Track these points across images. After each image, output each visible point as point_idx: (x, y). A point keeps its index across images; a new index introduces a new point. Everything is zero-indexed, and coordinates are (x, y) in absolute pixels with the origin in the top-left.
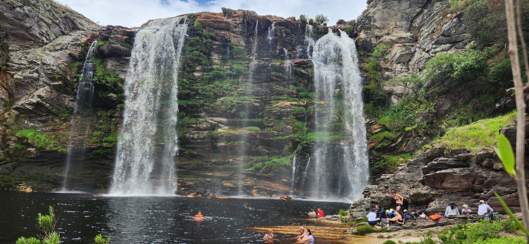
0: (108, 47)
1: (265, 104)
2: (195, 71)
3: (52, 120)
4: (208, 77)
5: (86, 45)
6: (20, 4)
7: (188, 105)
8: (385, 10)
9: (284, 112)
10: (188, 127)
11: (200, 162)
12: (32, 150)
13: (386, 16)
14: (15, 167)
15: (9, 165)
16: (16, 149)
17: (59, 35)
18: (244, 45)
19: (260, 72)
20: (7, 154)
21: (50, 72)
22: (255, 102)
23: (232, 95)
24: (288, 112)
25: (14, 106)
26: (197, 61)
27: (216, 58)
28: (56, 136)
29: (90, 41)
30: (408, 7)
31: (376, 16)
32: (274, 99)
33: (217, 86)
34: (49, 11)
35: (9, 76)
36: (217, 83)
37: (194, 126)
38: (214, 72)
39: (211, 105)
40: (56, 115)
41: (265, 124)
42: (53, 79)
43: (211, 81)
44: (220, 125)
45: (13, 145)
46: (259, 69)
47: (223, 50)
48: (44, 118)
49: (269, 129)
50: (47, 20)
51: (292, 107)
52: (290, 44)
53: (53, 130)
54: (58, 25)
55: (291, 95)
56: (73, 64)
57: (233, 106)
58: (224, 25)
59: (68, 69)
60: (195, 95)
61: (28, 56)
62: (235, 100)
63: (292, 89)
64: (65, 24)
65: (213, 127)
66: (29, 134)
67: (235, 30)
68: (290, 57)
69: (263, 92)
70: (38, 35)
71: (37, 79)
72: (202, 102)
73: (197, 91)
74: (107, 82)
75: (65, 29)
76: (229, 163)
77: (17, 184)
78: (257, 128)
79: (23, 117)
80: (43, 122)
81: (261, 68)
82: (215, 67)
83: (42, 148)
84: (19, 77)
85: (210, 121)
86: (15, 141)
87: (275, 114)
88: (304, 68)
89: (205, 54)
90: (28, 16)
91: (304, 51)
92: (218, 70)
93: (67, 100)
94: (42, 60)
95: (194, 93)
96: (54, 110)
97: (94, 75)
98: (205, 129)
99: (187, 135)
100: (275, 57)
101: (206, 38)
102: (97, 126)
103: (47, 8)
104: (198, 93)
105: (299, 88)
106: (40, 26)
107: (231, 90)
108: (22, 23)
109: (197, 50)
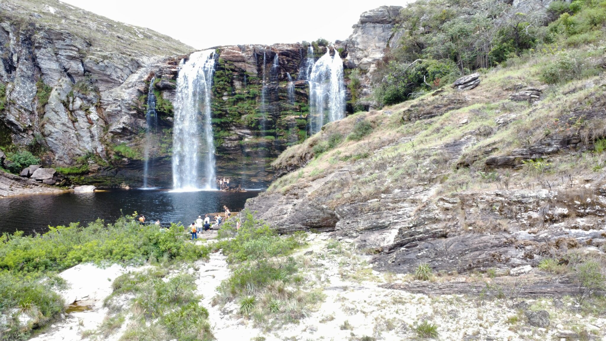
0: (162, 84)
1: (277, 118)
2: (223, 96)
3: (135, 138)
4: (233, 100)
5: (148, 81)
6: (102, 60)
7: (221, 122)
8: (364, 35)
9: (290, 124)
10: (224, 139)
11: (235, 164)
12: (125, 159)
13: (366, 39)
14: (117, 171)
15: (113, 170)
16: (115, 160)
17: (130, 74)
18: (257, 72)
19: (271, 94)
20: (111, 163)
21: (127, 105)
22: (268, 117)
23: (252, 113)
24: (293, 124)
25: (109, 131)
26: (223, 88)
27: (237, 84)
28: (139, 149)
29: (150, 78)
30: (382, 31)
31: (359, 40)
32: (283, 114)
33: (240, 107)
34: (120, 59)
35: (103, 110)
36: (240, 104)
37: (227, 137)
38: (236, 96)
39: (238, 121)
40: (136, 134)
41: (278, 134)
42: (130, 110)
43: (235, 103)
44: (246, 135)
45: (113, 157)
46: (270, 91)
47: (242, 78)
48: (129, 137)
49: (281, 137)
50: (120, 66)
51: (296, 120)
52: (292, 69)
53: (136, 145)
54: (127, 67)
55: (295, 110)
56: (142, 97)
57: (252, 122)
58: (239, 59)
59: (138, 101)
60: (225, 114)
61: (112, 95)
62: (254, 117)
63: (295, 105)
64: (132, 65)
65: (241, 138)
66: (121, 149)
67: (249, 61)
68: (293, 79)
69: (274, 109)
70: (116, 79)
71: (120, 111)
72: (231, 119)
73: (226, 111)
74: (165, 110)
75: (133, 68)
76: (255, 164)
77: (120, 183)
78: (272, 137)
79: (116, 137)
80: (129, 139)
81: (270, 90)
82: (237, 92)
83: (131, 158)
84: (109, 111)
85: (239, 133)
86: (114, 154)
87: (283, 126)
88: (302, 89)
89: (228, 82)
90: (107, 66)
91: (304, 73)
92: (240, 94)
93: (142, 123)
94: (121, 97)
95: (224, 113)
96: (134, 131)
97: (156, 105)
98: (235, 140)
99: (224, 145)
100: (281, 80)
101: (228, 70)
102: (163, 140)
103: (119, 57)
104: (227, 113)
105: (301, 104)
106: (116, 72)
107: (251, 109)
108: (105, 72)
109: (222, 81)
